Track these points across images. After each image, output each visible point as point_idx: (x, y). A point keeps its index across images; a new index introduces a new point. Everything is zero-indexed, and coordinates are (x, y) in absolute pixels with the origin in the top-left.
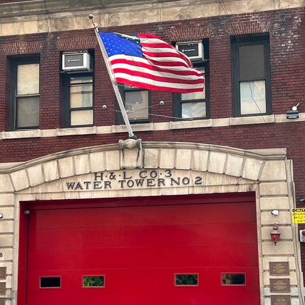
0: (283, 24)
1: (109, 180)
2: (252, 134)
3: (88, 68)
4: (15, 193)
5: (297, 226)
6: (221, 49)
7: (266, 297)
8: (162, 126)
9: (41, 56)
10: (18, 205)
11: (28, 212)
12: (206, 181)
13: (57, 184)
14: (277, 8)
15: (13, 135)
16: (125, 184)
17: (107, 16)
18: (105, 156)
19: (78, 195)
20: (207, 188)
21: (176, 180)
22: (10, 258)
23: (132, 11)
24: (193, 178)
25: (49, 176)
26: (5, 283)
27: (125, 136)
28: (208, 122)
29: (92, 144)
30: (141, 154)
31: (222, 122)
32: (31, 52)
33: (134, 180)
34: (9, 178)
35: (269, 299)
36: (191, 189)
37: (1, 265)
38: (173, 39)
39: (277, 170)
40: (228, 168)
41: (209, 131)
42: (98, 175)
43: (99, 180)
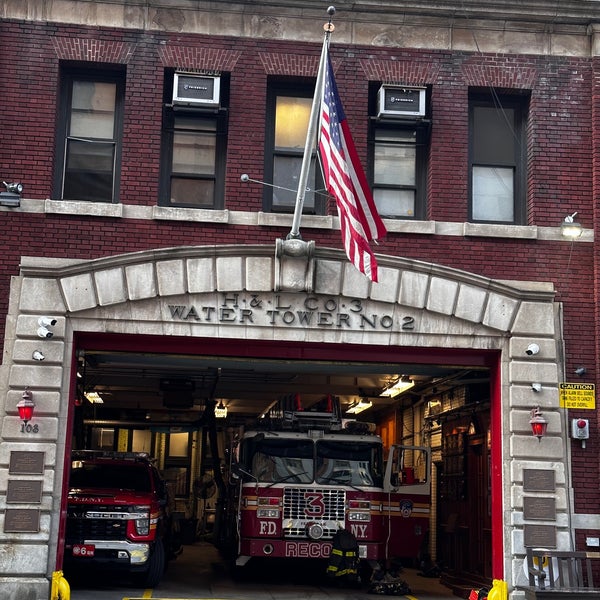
0: (553, 80)
1: (249, 308)
2: (498, 254)
3: (218, 104)
4: (68, 315)
5: (567, 412)
6: (452, 106)
7: (514, 526)
9: (128, 71)
10: (71, 338)
13: (151, 307)
14: (546, 52)
15: (67, 207)
16: (278, 318)
17: (255, 19)
18: (243, 265)
19: (189, 330)
20: (422, 338)
21: (370, 317)
22: (53, 435)
24: (400, 318)
25: (137, 291)
26: (41, 482)
27: (283, 232)
28: (429, 226)
29: (218, 240)
30: (311, 268)
31: (452, 229)
32: (108, 59)
33: (294, 313)
34: (56, 286)
35: (522, 531)
36: (394, 337)
37: (33, 447)
38: (372, 77)
39: (540, 318)
40: (459, 305)
41: (428, 241)
42: (230, 297)
43: (231, 306)
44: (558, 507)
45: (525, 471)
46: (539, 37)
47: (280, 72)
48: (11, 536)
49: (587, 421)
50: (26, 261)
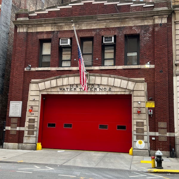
0: (145, 31)
1: (76, 88)
2: (131, 72)
3: (70, 45)
4: (40, 91)
5: (147, 108)
6: (121, 39)
7: (134, 135)
8: (97, 68)
9: (52, 40)
10: (41, 95)
11: (44, 99)
12: (113, 89)
13: (56, 88)
14: (143, 24)
15: (39, 69)
16: (81, 90)
17: (77, 25)
18: (74, 79)
19: (63, 93)
20: (113, 92)
21: (101, 88)
22: (37, 115)
23: (87, 24)
24: (108, 88)
25: (53, 85)
26: (34, 125)
28: (115, 67)
29: (69, 73)
30: (88, 78)
31: (120, 67)
32: (48, 38)
34: (38, 85)
35: (136, 136)
36: (107, 92)
37: (33, 118)
38: (102, 35)
39: (141, 86)
40: (121, 85)
41: (115, 71)
42: (72, 85)
43: (72, 87)
44: (144, 130)
45: (136, 122)
46: (141, 21)
47: (83, 36)
48: (29, 136)
49: (152, 110)
50: (32, 80)
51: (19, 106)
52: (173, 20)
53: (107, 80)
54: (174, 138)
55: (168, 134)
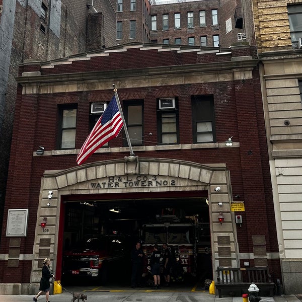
0: (221, 90)
1: (118, 182)
2: (205, 154)
4: (59, 189)
5: (233, 213)
6: (186, 103)
7: (216, 259)
8: (151, 148)
9: (78, 105)
10: (60, 197)
12: (178, 183)
13: (85, 184)
14: (217, 81)
15: (58, 152)
16: (127, 185)
17: (118, 82)
18: (115, 167)
19: (98, 191)
20: (178, 188)
21: (159, 181)
22: (53, 232)
23: (133, 80)
24: (170, 182)
25: (80, 179)
26: (49, 249)
27: (128, 154)
28: (179, 147)
30: (138, 166)
31: (187, 147)
32: (72, 102)
33: (133, 182)
34: (55, 180)
35: (218, 261)
36: (168, 188)
37: (47, 237)
38: (157, 96)
39: (221, 177)
40: (191, 175)
41: (179, 152)
42: (111, 178)
43: (111, 181)
44: (231, 250)
45: (218, 237)
46: (214, 75)
47: (127, 99)
49: (240, 216)
50: (46, 172)
51: (24, 216)
52: (261, 75)
53: (168, 168)
54: (278, 261)
55: (268, 256)
